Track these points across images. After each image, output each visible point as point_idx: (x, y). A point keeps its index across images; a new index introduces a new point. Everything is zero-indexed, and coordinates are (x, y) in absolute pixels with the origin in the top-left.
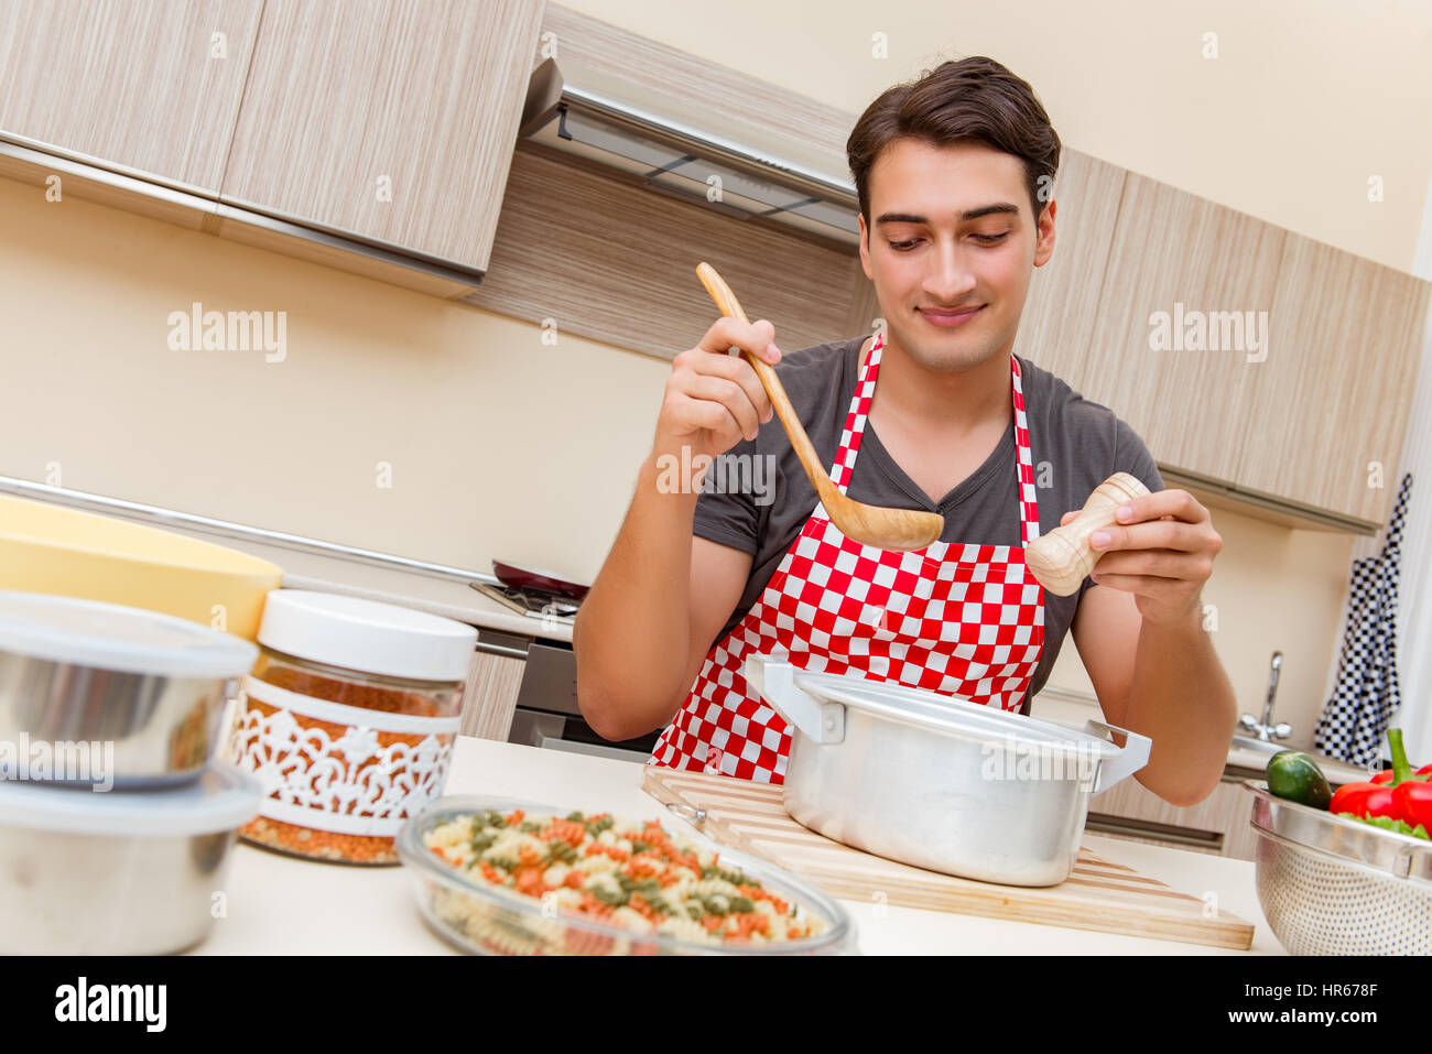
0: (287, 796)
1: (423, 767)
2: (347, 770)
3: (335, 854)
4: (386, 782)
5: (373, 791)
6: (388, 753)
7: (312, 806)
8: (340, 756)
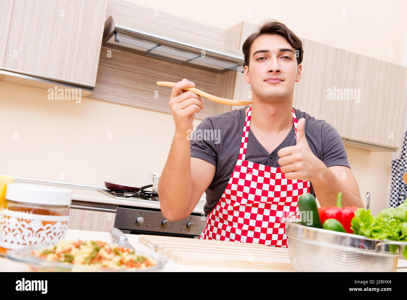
0: (15, 242)
1: (57, 231)
2: (33, 233)
4: (45, 235)
5: (41, 239)
6: (45, 228)
7: (23, 244)
8: (31, 229)
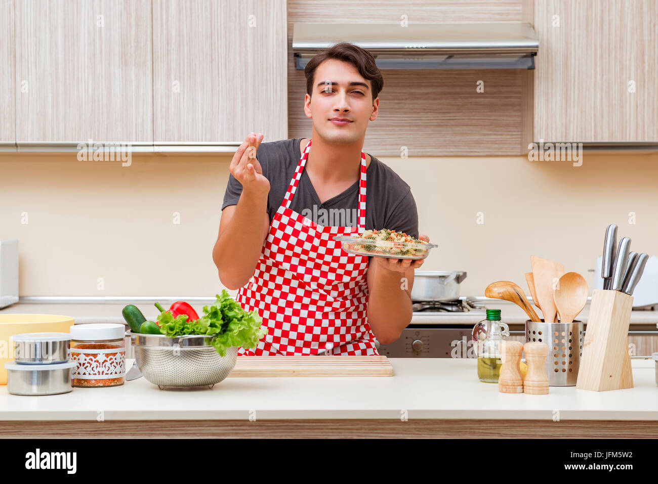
0: (87, 373)
1: (118, 360)
2: (100, 364)
3: (102, 385)
4: (110, 366)
5: (107, 368)
6: (108, 359)
7: (93, 374)
8: (98, 361)
